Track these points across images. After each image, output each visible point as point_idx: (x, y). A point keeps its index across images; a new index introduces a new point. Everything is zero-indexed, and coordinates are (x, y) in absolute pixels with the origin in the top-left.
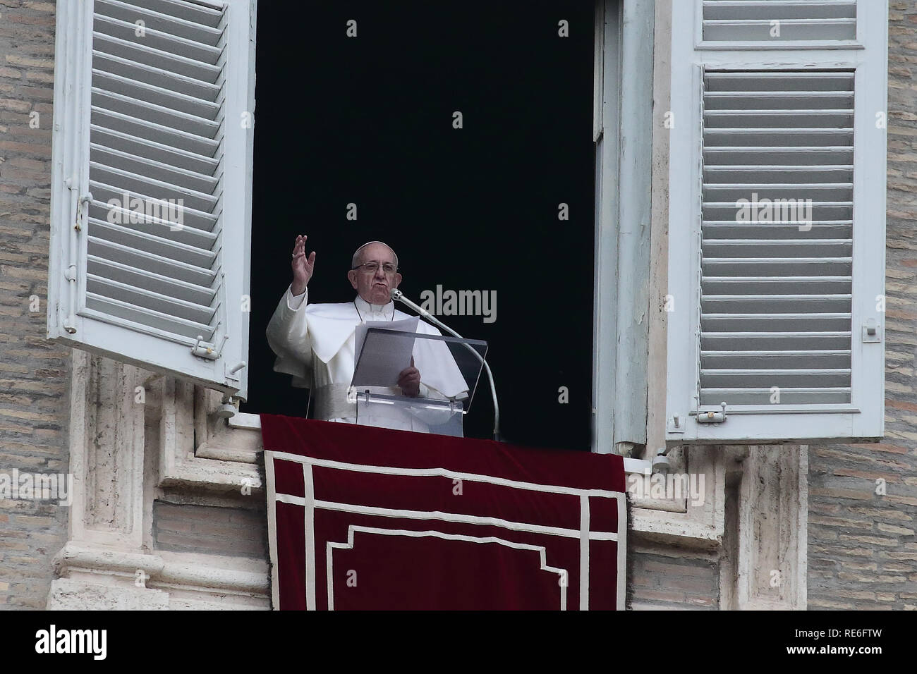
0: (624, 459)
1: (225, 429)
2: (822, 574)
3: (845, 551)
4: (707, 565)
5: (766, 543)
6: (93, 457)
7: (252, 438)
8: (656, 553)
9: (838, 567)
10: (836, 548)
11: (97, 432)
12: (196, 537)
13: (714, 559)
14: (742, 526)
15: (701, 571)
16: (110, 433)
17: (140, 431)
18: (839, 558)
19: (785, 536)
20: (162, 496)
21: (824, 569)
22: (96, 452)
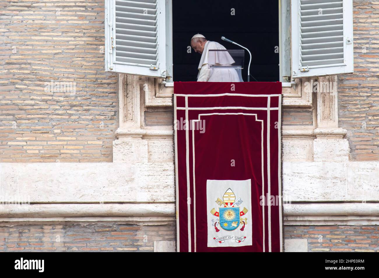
0: (282, 83)
1: (164, 88)
2: (343, 110)
3: (350, 102)
4: (309, 112)
5: (326, 103)
6: (125, 101)
7: (172, 89)
8: (293, 110)
9: (348, 108)
10: (347, 102)
11: (127, 93)
12: (157, 121)
13: (311, 110)
14: (318, 100)
15: (307, 114)
16: (130, 93)
17: (139, 92)
18: (348, 105)
19: (332, 100)
20: (146, 110)
21: (344, 109)
22: (127, 100)
